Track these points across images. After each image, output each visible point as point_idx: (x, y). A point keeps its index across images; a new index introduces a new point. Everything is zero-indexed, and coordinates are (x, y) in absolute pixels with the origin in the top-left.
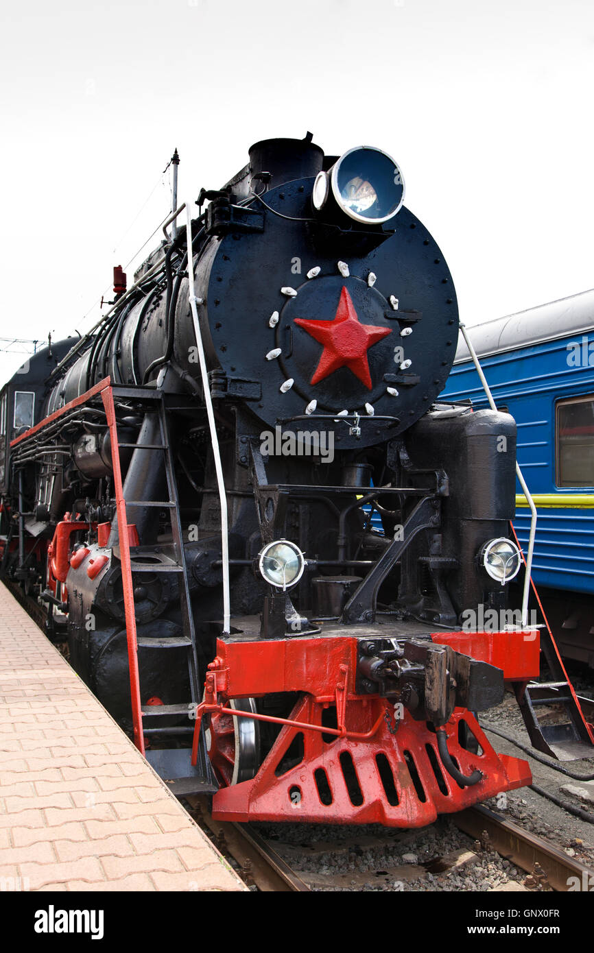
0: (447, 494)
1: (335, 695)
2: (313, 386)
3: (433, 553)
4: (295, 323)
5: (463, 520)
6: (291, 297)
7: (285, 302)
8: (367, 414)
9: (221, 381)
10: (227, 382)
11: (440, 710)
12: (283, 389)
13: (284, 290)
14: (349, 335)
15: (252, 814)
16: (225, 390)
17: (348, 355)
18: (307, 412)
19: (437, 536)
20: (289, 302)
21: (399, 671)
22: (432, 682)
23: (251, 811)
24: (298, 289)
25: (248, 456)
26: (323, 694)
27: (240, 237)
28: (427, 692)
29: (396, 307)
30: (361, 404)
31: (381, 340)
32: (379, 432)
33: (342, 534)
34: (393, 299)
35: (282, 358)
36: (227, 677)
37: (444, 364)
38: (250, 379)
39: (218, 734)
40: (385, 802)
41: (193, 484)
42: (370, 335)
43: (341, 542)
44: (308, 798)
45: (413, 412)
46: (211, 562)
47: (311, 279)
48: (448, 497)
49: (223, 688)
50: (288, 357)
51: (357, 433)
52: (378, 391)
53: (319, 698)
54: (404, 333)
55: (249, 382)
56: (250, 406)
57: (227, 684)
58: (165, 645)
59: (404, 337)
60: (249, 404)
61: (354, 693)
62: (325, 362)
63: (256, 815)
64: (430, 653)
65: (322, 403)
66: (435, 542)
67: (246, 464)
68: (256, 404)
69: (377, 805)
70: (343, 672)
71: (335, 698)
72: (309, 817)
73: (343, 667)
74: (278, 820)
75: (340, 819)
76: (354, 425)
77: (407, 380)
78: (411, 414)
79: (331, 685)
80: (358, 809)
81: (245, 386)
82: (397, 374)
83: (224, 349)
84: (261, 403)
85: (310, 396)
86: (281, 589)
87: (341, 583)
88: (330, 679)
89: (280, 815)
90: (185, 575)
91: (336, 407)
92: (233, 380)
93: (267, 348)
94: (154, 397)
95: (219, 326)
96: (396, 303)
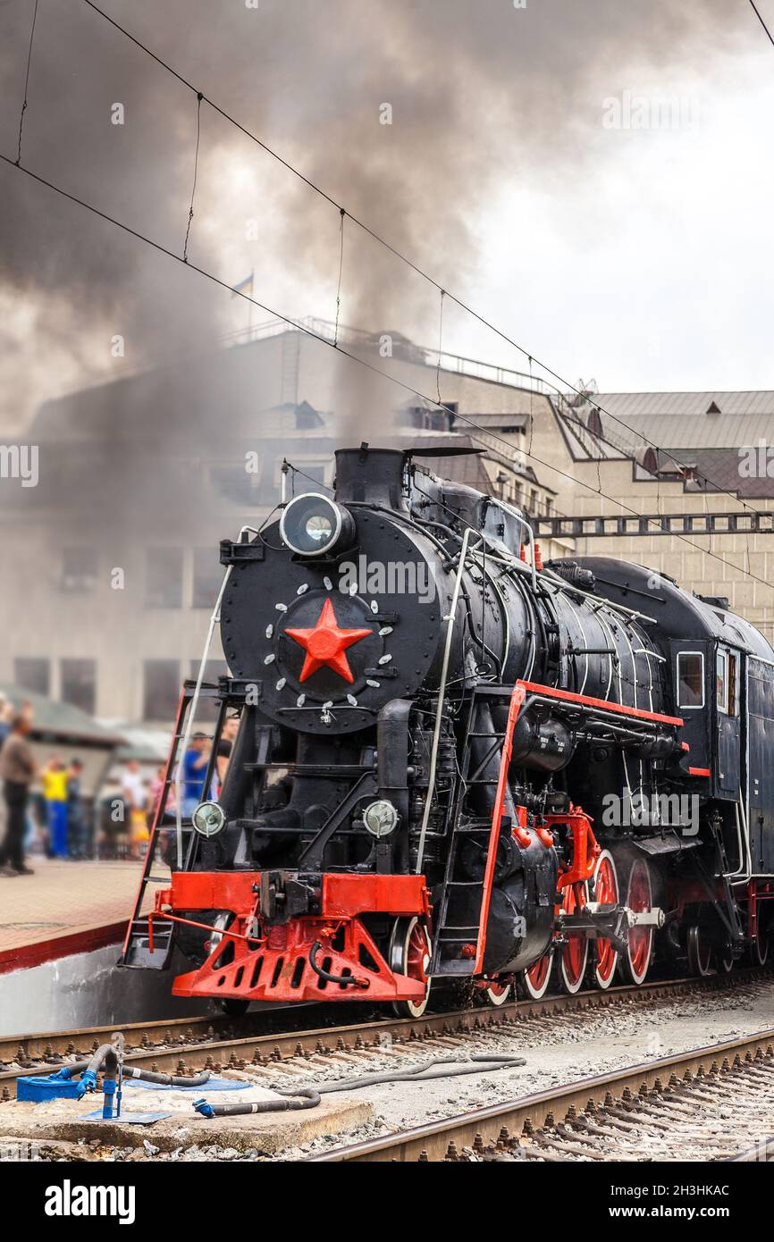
2: (301, 682)
4: (286, 633)
6: (282, 612)
7: (279, 615)
8: (350, 705)
9: (224, 684)
12: (277, 688)
13: (278, 606)
15: (193, 992)
16: (227, 691)
17: (321, 657)
18: (298, 704)
20: (281, 617)
23: (193, 989)
24: (290, 605)
26: (242, 913)
27: (245, 566)
29: (376, 611)
30: (345, 696)
31: (361, 640)
34: (373, 603)
35: (276, 661)
36: (170, 895)
38: (253, 680)
40: (269, 986)
44: (228, 983)
47: (300, 595)
49: (167, 902)
50: (281, 661)
51: (325, 721)
52: (358, 684)
54: (382, 633)
55: (250, 683)
57: (171, 900)
59: (383, 636)
62: (307, 665)
63: (195, 992)
65: (309, 696)
69: (265, 987)
76: (324, 715)
77: (387, 673)
80: (250, 990)
82: (377, 668)
83: (233, 658)
84: (263, 699)
86: (207, 836)
89: (207, 993)
91: (323, 699)
92: (234, 683)
93: (267, 655)
95: (229, 640)
96: (374, 608)
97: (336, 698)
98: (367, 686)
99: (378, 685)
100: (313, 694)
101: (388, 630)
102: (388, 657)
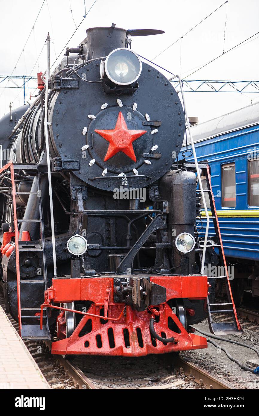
0: (168, 213)
1: (104, 303)
2: (105, 162)
3: (163, 241)
4: (95, 132)
5: (173, 225)
6: (92, 119)
7: (91, 121)
8: (135, 174)
9: (58, 162)
10: (62, 162)
11: (137, 304)
12: (90, 164)
13: (89, 116)
14: (121, 137)
15: (68, 352)
16: (61, 167)
17: (121, 146)
18: (103, 175)
19: (166, 233)
20: (92, 122)
21: (123, 289)
22: (134, 292)
23: (68, 350)
24: (97, 115)
25: (76, 197)
26: (99, 302)
27: (67, 92)
28: (133, 297)
29: (148, 120)
30: (131, 169)
31: (141, 137)
32: (141, 182)
33: (129, 234)
34: (147, 115)
35: (90, 149)
36: (54, 293)
37: (177, 146)
38: (74, 160)
39: (61, 324)
40: (124, 347)
41: (65, 209)
42: (132, 135)
43: (128, 238)
44: (92, 345)
45: (160, 171)
46: (63, 248)
47: (103, 109)
48: (169, 214)
49: (52, 297)
50: (92, 149)
51: (126, 184)
52: (140, 162)
53: (97, 304)
54: (153, 132)
55: (73, 162)
56: (74, 173)
57: (54, 296)
58: (33, 283)
59: (153, 134)
60: (74, 172)
61: (113, 302)
62: (110, 150)
63: (70, 352)
64: (133, 280)
65: (110, 170)
66: (164, 236)
67: (75, 200)
68: (78, 172)
69: (121, 348)
70: (108, 293)
71: (104, 304)
72: (91, 352)
73: (108, 290)
74: (79, 354)
75: (104, 353)
76: (124, 181)
77: (155, 156)
78: (159, 173)
79: (102, 298)
80: (112, 350)
81: (72, 163)
82: (150, 153)
83: (61, 147)
84: (80, 171)
85: (104, 167)
86: (77, 256)
87: (119, 256)
88: (102, 296)
89: (79, 352)
90: (44, 253)
91: (118, 171)
92: (64, 162)
93: (82, 145)
94: (34, 169)
95: (58, 136)
96: (148, 118)
97: (126, 170)
98: (144, 163)
99: (150, 163)
100: (112, 168)
101: (156, 131)
102: (156, 147)
